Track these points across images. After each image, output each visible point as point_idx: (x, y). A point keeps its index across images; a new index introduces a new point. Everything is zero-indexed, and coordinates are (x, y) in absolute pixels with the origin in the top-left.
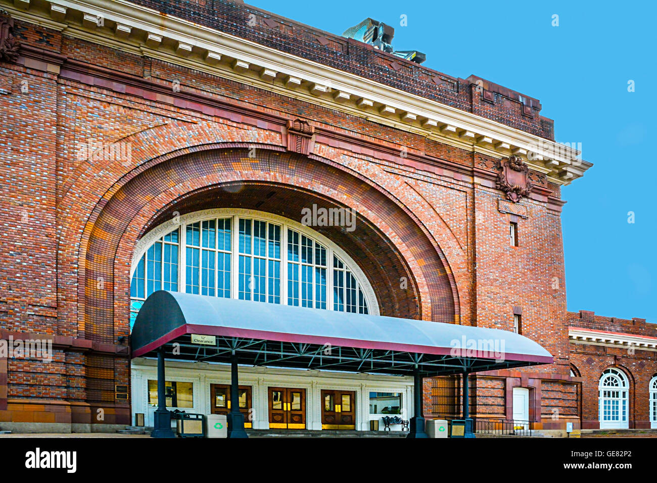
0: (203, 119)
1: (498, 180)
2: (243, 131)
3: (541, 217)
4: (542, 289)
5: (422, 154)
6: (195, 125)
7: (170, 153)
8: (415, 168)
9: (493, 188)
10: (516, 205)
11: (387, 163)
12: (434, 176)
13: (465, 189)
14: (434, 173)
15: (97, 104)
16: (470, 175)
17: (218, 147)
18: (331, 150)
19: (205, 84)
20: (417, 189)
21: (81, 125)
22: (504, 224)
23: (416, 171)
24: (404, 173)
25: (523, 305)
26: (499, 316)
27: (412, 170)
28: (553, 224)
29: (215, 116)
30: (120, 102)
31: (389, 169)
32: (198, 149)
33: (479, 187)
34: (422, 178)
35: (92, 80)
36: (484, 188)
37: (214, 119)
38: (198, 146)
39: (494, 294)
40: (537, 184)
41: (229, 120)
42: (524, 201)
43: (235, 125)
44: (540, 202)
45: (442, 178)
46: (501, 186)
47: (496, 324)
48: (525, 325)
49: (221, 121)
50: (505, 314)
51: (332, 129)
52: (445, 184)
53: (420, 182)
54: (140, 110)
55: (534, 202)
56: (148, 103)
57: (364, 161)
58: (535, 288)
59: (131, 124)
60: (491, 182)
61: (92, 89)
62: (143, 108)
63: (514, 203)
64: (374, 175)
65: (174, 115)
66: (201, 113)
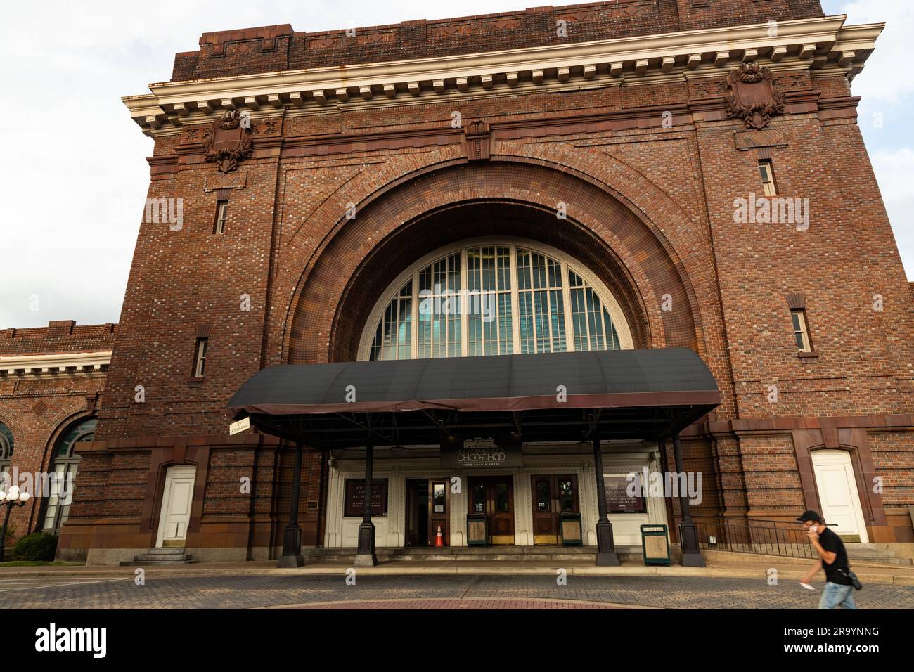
0: (391, 155)
1: (726, 105)
2: (426, 154)
3: (812, 135)
4: (837, 254)
5: (618, 109)
6: (384, 164)
7: (362, 201)
8: (611, 130)
9: (723, 120)
10: (765, 132)
11: (577, 137)
12: (639, 132)
13: (683, 135)
14: (638, 128)
15: (308, 173)
16: (687, 114)
17: (404, 180)
18: (514, 143)
19: (390, 119)
20: (618, 156)
21: (295, 198)
22: (749, 166)
23: (614, 134)
24: (600, 142)
25: (806, 289)
26: (764, 317)
27: (609, 134)
28: (844, 140)
29: (401, 148)
30: (325, 164)
31: (582, 143)
32: (387, 189)
33: (702, 125)
34: (623, 139)
35: (303, 151)
36: (710, 124)
37: (400, 151)
38: (386, 185)
39: (749, 281)
40: (796, 88)
41: (412, 147)
42: (777, 121)
43: (418, 150)
44: (805, 113)
45: (649, 131)
46: (733, 113)
47: (761, 331)
48: (816, 326)
49: (406, 151)
50: (774, 311)
51: (512, 118)
52: (656, 137)
53: (621, 146)
54: (340, 166)
55: (795, 117)
56: (346, 156)
57: (550, 144)
58: (822, 255)
59: (332, 183)
60: (718, 113)
61: (304, 159)
62: (342, 162)
63: (759, 129)
64: (564, 157)
65: (366, 160)
66: (389, 149)
